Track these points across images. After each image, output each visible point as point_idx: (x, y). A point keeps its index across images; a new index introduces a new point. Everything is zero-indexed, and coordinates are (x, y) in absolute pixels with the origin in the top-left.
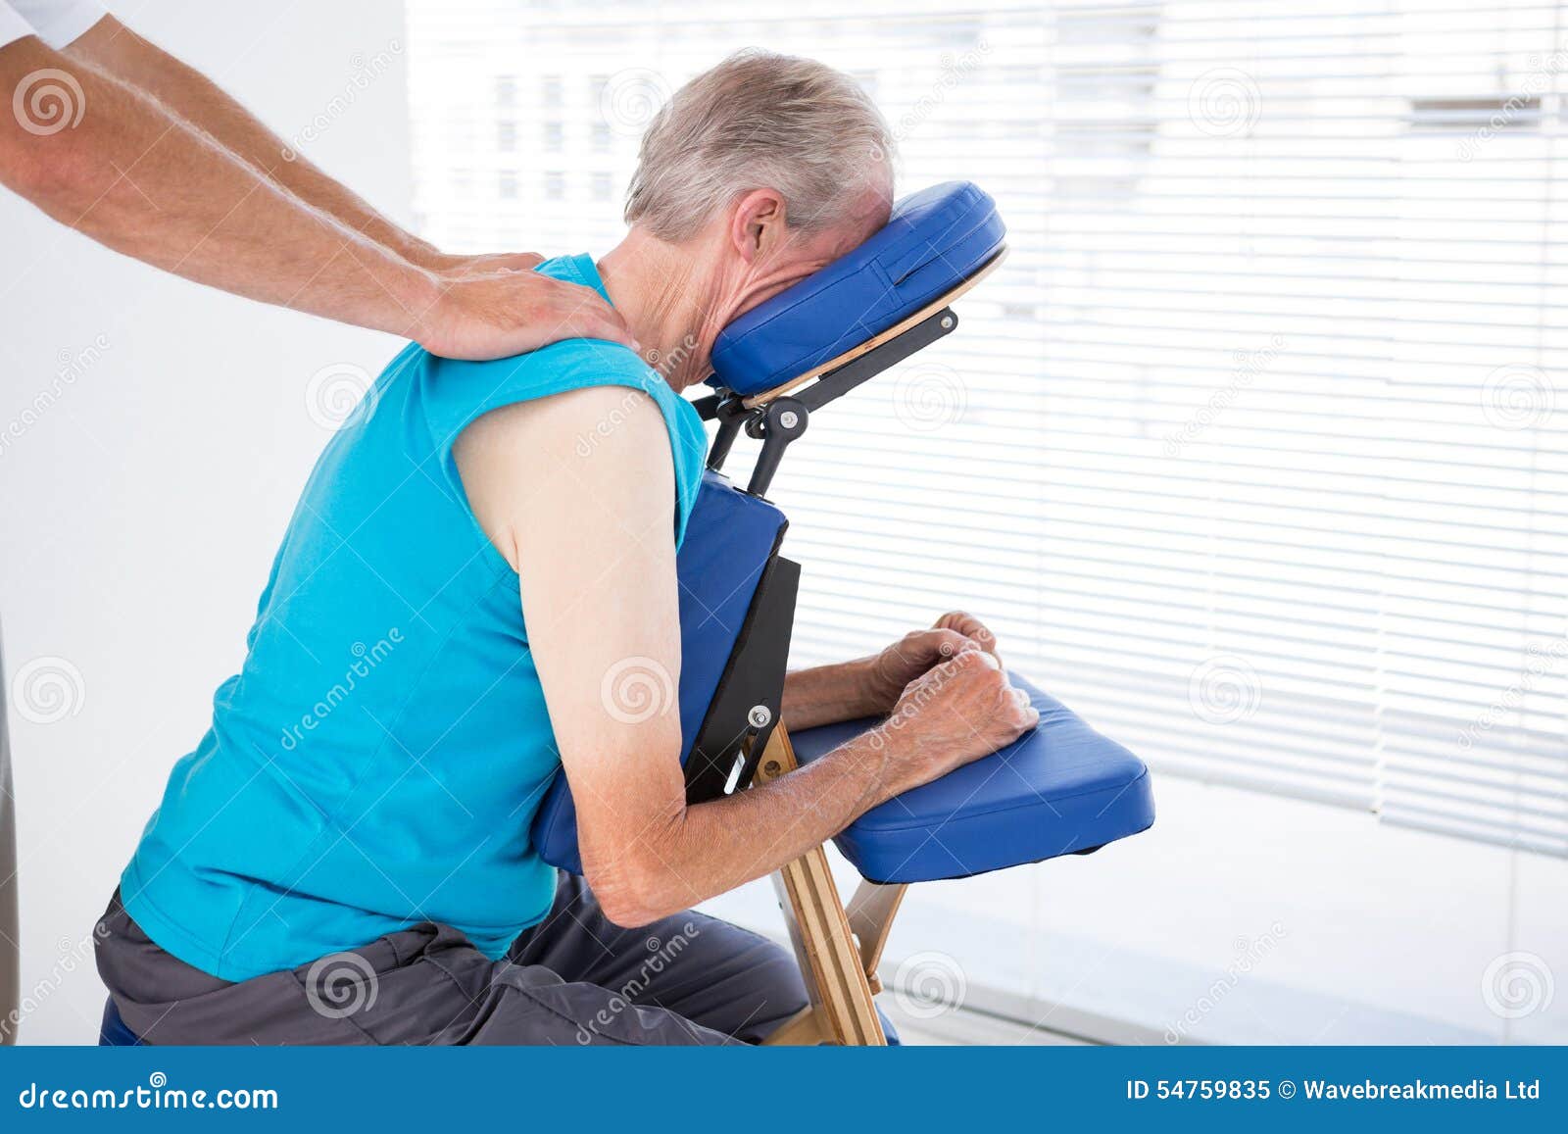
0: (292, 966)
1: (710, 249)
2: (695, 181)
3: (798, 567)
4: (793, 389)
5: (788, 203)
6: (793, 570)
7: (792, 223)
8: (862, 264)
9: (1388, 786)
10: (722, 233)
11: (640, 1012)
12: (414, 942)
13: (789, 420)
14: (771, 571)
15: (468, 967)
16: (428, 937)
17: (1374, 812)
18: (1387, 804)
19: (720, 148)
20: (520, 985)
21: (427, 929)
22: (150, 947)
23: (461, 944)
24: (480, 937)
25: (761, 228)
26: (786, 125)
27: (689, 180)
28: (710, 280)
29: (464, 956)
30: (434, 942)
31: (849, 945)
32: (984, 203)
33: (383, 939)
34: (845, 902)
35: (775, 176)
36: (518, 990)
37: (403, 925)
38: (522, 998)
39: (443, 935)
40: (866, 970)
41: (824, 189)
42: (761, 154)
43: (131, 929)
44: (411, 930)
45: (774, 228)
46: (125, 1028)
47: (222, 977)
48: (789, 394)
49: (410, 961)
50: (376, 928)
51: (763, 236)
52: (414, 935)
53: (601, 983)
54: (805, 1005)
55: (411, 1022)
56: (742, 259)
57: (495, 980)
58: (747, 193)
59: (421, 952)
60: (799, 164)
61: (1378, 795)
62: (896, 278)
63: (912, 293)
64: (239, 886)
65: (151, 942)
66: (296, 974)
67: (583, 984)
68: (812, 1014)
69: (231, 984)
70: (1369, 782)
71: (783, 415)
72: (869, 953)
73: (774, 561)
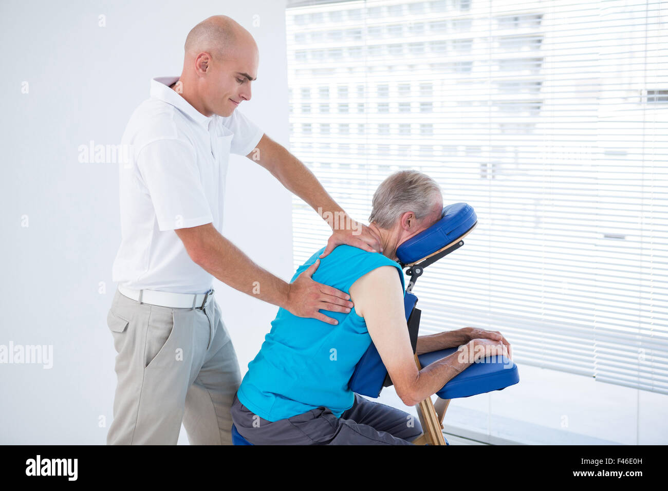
0: (288, 418)
1: (397, 230)
2: (389, 213)
3: (420, 311)
4: (418, 263)
5: (415, 213)
6: (419, 312)
7: (417, 218)
8: (438, 229)
9: (598, 369)
10: (399, 225)
11: (378, 433)
12: (319, 412)
13: (418, 271)
14: (413, 312)
15: (332, 419)
16: (322, 411)
17: (594, 377)
18: (598, 375)
19: (394, 203)
20: (347, 423)
21: (322, 409)
22: (250, 413)
23: (330, 413)
24: (334, 411)
25: (409, 221)
26: (411, 194)
27: (387, 213)
28: (397, 237)
29: (331, 416)
30: (324, 412)
31: (435, 416)
32: (471, 210)
33: (310, 411)
34: (434, 403)
35: (411, 207)
36: (346, 425)
37: (316, 408)
38: (348, 427)
39: (326, 410)
40: (440, 422)
41: (424, 207)
42: (405, 203)
43: (243, 408)
44: (318, 409)
45: (413, 221)
46: (239, 434)
47: (270, 420)
48: (417, 264)
49: (318, 417)
50: (309, 408)
51: (410, 224)
52: (319, 410)
53: (367, 424)
54: (421, 433)
55: (319, 433)
56: (405, 231)
57: (340, 423)
58: (404, 214)
59: (320, 415)
60: (416, 203)
61: (595, 372)
62: (447, 233)
63: (451, 237)
64: (273, 397)
65: (250, 411)
66: (289, 420)
67: (362, 424)
68: (424, 436)
69: (272, 422)
70: (593, 368)
71: (417, 270)
72: (440, 418)
73: (414, 310)
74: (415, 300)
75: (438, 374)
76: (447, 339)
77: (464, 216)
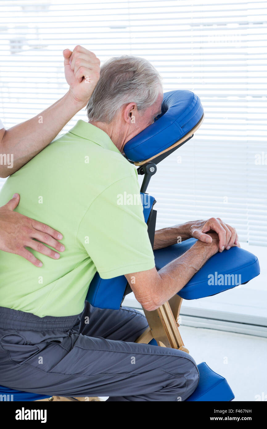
5: (138, 105)
7: (139, 109)
8: (172, 122)
9: (250, 234)
10: (121, 118)
13: (151, 169)
14: (151, 214)
17: (248, 242)
18: (250, 239)
25: (131, 113)
28: (119, 131)
45: (135, 112)
48: (149, 161)
56: (127, 124)
58: (126, 105)
62: (182, 125)
70: (246, 234)
73: (152, 211)
74: (153, 201)
75: (180, 276)
76: (168, 237)
77: (195, 105)
